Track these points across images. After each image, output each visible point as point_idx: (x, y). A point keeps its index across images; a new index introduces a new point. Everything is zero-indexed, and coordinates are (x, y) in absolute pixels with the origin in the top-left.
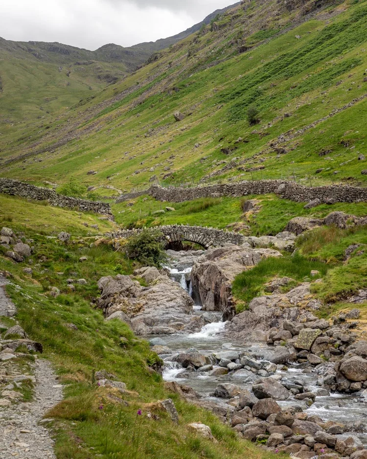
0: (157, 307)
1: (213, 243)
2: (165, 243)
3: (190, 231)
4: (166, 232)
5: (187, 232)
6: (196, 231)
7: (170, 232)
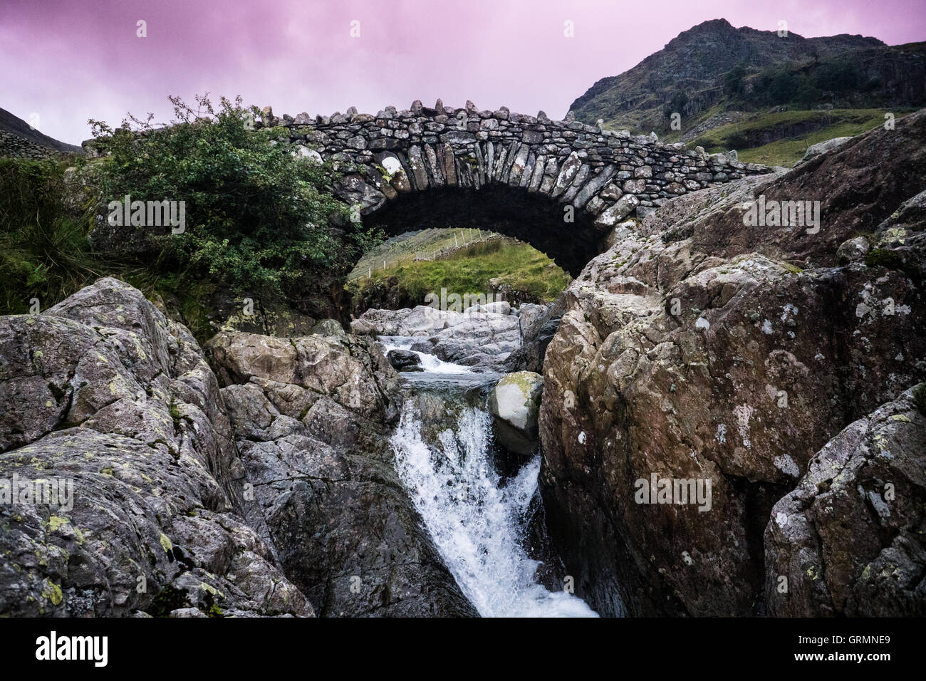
1: (640, 205)
2: (373, 197)
3: (514, 136)
4: (380, 136)
5: (497, 141)
6: (547, 141)
7: (405, 136)
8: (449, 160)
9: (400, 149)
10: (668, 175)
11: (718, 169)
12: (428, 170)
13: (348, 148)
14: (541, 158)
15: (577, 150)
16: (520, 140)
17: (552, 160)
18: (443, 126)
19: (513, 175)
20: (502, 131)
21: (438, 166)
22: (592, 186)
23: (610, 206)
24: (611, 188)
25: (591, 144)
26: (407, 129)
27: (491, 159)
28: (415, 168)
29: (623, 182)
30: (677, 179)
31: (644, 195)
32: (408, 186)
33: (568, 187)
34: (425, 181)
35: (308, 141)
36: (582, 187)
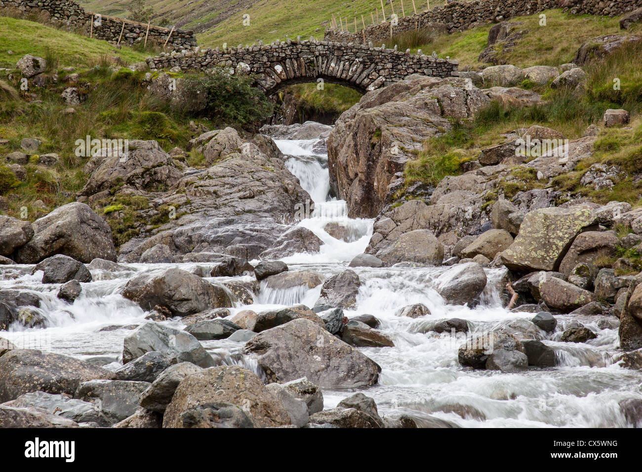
0: (214, 212)
1: (386, 81)
2: (271, 82)
3: (330, 53)
4: (273, 56)
5: (323, 55)
6: (345, 54)
7: (284, 55)
8: (303, 65)
9: (282, 61)
10: (399, 67)
11: (423, 63)
12: (294, 70)
13: (260, 61)
14: (342, 62)
15: (358, 58)
16: (333, 54)
17: (347, 63)
18: (300, 50)
19: (329, 71)
20: (325, 51)
21: (298, 69)
22: (364, 74)
23: (372, 82)
24: (373, 74)
25: (364, 55)
26: (284, 52)
27: (320, 64)
28: (288, 69)
29: (379, 71)
30: (404, 69)
31: (388, 77)
32: (285, 77)
33: (354, 75)
34: (293, 75)
35: (243, 60)
36: (360, 74)
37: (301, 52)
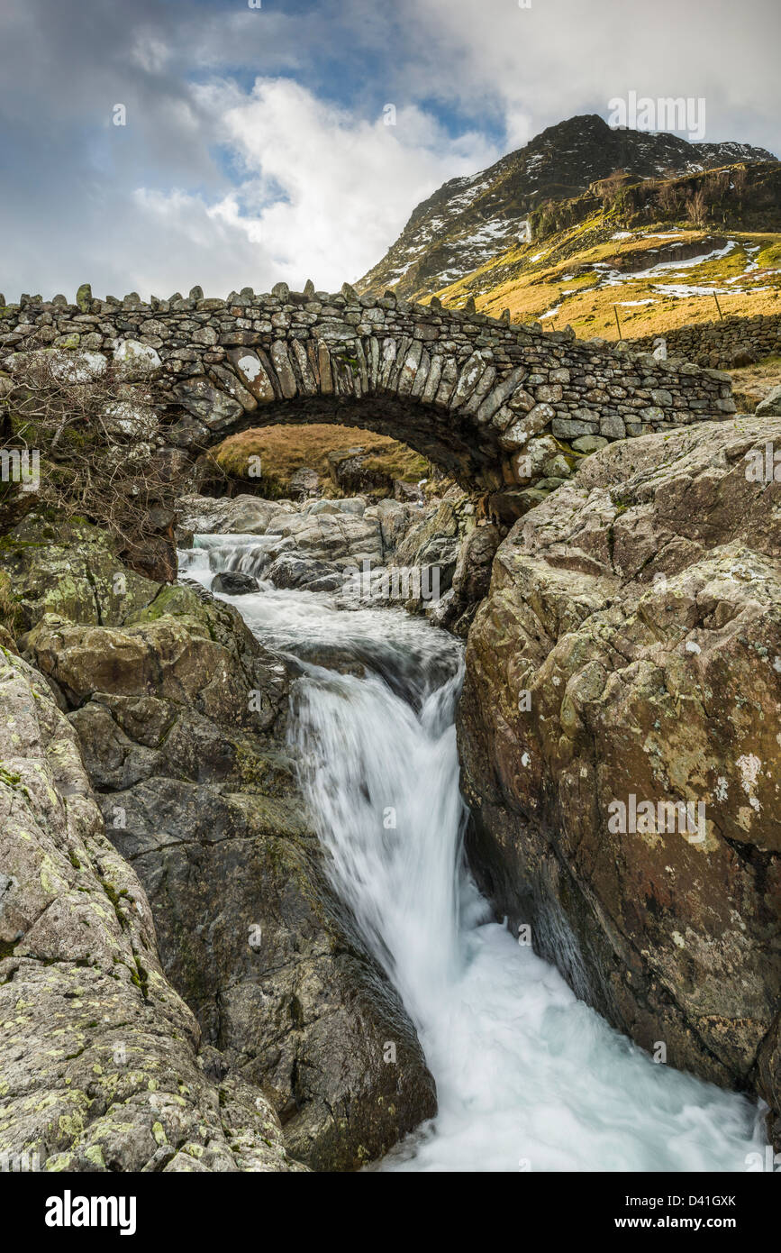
1: (556, 417)
2: (226, 407)
3: (403, 330)
4: (235, 329)
5: (383, 336)
6: (444, 336)
7: (268, 328)
8: (324, 360)
9: (261, 346)
10: (589, 380)
11: (647, 373)
12: (297, 373)
13: (193, 342)
14: (437, 359)
15: (481, 348)
16: (411, 335)
17: (451, 362)
18: (315, 317)
19: (403, 381)
20: (389, 325)
21: (310, 368)
22: (499, 395)
23: (520, 418)
24: (521, 396)
25: (497, 341)
26: (270, 320)
27: (376, 359)
28: (279, 369)
29: (535, 389)
30: (600, 385)
31: (562, 406)
32: (271, 394)
33: (470, 395)
34: (293, 386)
35: (141, 334)
36: (487, 395)
37: (318, 323)
